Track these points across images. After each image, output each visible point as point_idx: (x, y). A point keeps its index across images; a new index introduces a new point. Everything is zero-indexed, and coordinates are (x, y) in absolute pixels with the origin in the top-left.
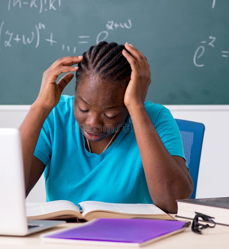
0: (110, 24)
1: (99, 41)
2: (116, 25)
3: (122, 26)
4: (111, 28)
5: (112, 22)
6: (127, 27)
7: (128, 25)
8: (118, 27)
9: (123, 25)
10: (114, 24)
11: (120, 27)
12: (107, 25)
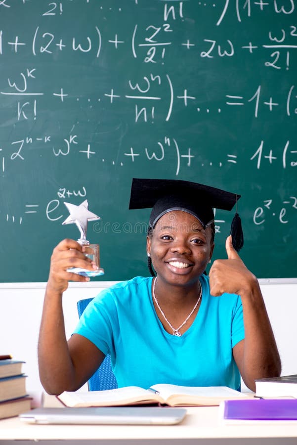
0: (62, 192)
1: (48, 211)
2: (69, 193)
3: (76, 195)
4: (63, 196)
5: (65, 189)
6: (81, 195)
7: (82, 193)
8: (70, 195)
9: (77, 193)
10: (66, 191)
11: (73, 194)
12: (59, 193)
